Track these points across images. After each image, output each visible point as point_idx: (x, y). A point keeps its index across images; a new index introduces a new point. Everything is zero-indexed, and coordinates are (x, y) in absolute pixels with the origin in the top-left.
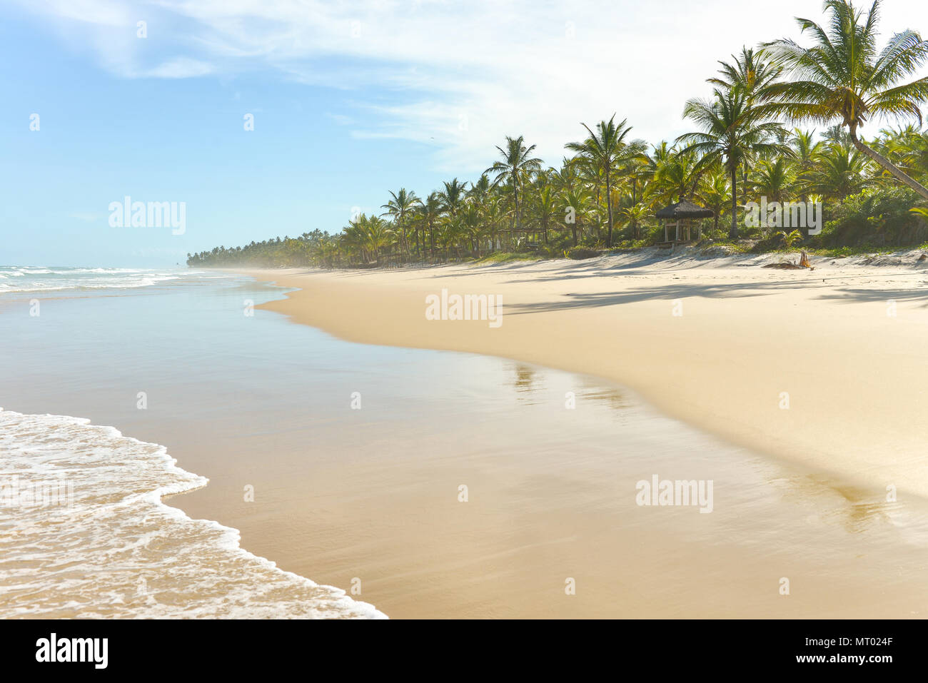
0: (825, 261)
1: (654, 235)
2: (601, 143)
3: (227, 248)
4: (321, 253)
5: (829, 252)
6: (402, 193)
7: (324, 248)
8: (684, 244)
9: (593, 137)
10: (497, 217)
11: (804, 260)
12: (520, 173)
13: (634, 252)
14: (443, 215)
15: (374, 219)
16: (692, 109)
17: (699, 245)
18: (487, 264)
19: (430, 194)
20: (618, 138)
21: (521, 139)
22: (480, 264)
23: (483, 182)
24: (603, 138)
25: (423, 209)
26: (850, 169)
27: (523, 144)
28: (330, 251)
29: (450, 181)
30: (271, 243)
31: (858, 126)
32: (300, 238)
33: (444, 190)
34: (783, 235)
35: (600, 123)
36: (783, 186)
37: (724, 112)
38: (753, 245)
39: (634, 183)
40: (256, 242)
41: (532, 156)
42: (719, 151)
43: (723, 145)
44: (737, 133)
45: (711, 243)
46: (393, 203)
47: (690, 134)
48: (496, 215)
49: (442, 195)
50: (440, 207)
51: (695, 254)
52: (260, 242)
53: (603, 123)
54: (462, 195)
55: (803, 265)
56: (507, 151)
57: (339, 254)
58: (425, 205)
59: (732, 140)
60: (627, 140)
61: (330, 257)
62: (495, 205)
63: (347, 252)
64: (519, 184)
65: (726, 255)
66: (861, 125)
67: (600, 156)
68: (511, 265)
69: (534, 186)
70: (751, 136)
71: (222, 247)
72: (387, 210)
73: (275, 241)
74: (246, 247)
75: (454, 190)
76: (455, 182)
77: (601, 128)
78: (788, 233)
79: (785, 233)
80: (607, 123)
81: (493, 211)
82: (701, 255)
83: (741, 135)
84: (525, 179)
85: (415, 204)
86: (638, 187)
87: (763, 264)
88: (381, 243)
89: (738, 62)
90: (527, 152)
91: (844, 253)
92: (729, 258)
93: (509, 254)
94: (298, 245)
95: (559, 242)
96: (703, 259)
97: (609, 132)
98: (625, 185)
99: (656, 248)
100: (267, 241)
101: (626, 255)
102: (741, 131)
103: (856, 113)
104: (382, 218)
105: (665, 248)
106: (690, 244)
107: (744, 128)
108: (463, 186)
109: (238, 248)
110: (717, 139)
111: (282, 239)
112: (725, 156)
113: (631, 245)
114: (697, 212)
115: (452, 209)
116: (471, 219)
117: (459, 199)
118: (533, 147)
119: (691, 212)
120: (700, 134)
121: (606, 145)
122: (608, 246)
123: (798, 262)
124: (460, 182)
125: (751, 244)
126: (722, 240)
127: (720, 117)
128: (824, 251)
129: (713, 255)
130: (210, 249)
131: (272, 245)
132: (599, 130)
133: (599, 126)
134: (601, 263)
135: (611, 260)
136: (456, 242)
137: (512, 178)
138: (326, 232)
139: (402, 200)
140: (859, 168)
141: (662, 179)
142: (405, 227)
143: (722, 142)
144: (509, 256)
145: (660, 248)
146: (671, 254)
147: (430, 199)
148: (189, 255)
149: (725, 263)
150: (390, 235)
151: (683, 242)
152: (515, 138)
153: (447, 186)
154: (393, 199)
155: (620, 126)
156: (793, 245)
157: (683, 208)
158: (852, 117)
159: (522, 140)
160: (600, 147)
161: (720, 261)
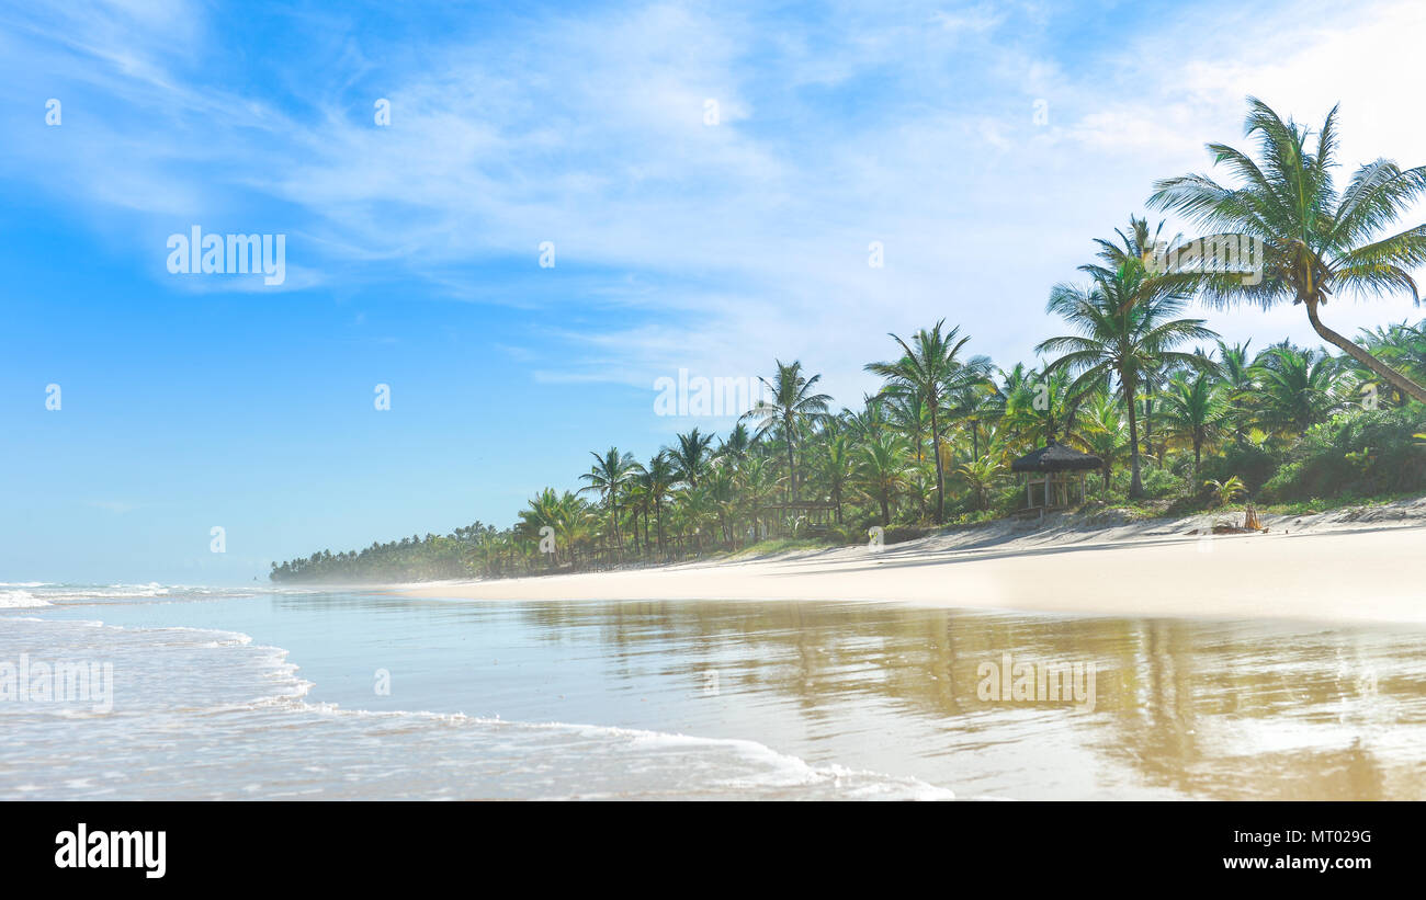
0: (1284, 521)
1: (1010, 501)
2: (922, 363)
3: (334, 552)
4: (484, 554)
5: (1289, 508)
6: (612, 456)
7: (488, 546)
8: (1058, 510)
9: (909, 352)
10: (761, 488)
11: (1251, 520)
12: (796, 419)
13: (980, 527)
14: (678, 486)
15: (569, 498)
16: (1061, 299)
17: (1082, 512)
18: (748, 556)
19: (655, 456)
20: (948, 355)
21: (797, 366)
22: (735, 558)
23: (739, 436)
24: (924, 355)
25: (646, 479)
26: (1311, 385)
27: (800, 373)
28: (498, 550)
29: (687, 433)
30: (405, 545)
31: (1319, 303)
32: (450, 536)
33: (677, 446)
34: (1214, 486)
35: (919, 333)
36: (1208, 419)
37: (1111, 307)
38: (1167, 507)
39: (975, 428)
40: (381, 544)
41: (813, 391)
42: (1105, 365)
43: (1112, 356)
44: (1131, 336)
45: (1102, 507)
46: (598, 470)
47: (1059, 339)
48: (760, 484)
49: (674, 454)
50: (673, 473)
51: (1077, 524)
52: (388, 543)
53: (923, 333)
54: (705, 455)
55: (1250, 526)
56: (775, 384)
57: (512, 556)
58: (649, 471)
59: (1125, 346)
60: (963, 358)
61: (498, 560)
62: (759, 469)
63: (525, 551)
64: (795, 438)
65: (1127, 522)
66: (1324, 301)
67: (920, 382)
68: (786, 557)
69: (818, 438)
70: (1153, 340)
71: (327, 552)
72: (589, 483)
73: (411, 541)
74: (365, 552)
75: (693, 446)
76: (695, 434)
77: (920, 340)
78: (1222, 483)
79: (1217, 483)
80: (929, 331)
81: (755, 478)
82: (1088, 525)
83: (1138, 339)
84: (804, 429)
85: (632, 471)
86: (982, 437)
87: (1187, 530)
88: (578, 534)
89: (1126, 240)
90: (807, 385)
91: (1314, 507)
92: (1132, 526)
93: (782, 541)
94: (447, 546)
95: (861, 521)
96: (1090, 531)
97: (933, 346)
98: (960, 436)
99: (1015, 520)
100: (398, 541)
101: (967, 533)
102: (1137, 333)
103: (1315, 284)
104: (581, 495)
105: (1028, 519)
106: (1067, 510)
107: (1140, 329)
108: (708, 441)
109: (352, 554)
110: (1101, 346)
111: (422, 539)
112: (1115, 371)
113: (975, 518)
114: (1077, 460)
115: (691, 475)
116: (722, 490)
117: (702, 460)
118: (815, 378)
119: (1067, 461)
120: (1075, 338)
121: (929, 364)
122: (938, 521)
123: (1242, 524)
124: (703, 433)
125: (1164, 505)
126: (1118, 502)
127: (1104, 313)
128: (1281, 508)
129: (1106, 522)
130: (307, 556)
131: (405, 547)
132: (917, 343)
133: (916, 337)
134: (929, 545)
135: (944, 540)
136: (698, 525)
137: (784, 429)
138: (491, 527)
139: (611, 465)
140: (1325, 384)
141: (1019, 412)
142: (616, 508)
143: (1109, 350)
144: (781, 545)
145: (1021, 518)
146: (1039, 526)
147: (657, 462)
148: (274, 564)
149: (1126, 532)
150: (593, 523)
151: (1057, 508)
152: (788, 364)
153: (683, 440)
154: (598, 464)
155: (950, 337)
156: (1232, 500)
157: (1053, 454)
158: (1310, 289)
159: (799, 367)
160: (920, 370)
161: (1118, 531)
